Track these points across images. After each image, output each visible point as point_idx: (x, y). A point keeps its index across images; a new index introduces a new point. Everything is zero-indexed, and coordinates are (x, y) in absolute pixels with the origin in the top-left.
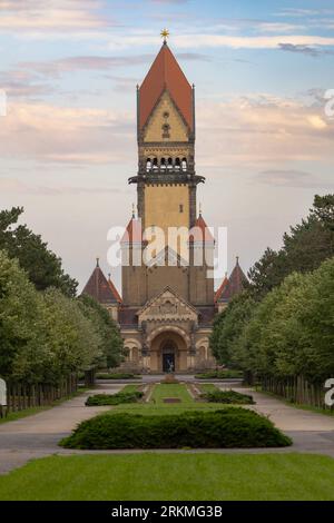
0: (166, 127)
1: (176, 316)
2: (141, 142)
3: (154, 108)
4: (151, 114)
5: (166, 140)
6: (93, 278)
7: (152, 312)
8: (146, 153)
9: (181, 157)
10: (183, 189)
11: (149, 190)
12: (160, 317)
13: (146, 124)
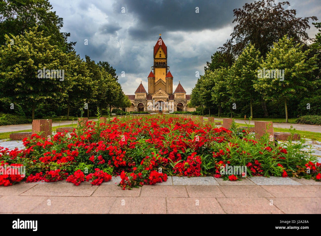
0: (160, 55)
1: (163, 97)
2: (155, 58)
3: (158, 50)
4: (157, 52)
5: (160, 58)
6: (140, 86)
7: (156, 96)
8: (156, 61)
9: (164, 62)
10: (165, 69)
11: (156, 69)
12: (158, 97)
13: (156, 54)
